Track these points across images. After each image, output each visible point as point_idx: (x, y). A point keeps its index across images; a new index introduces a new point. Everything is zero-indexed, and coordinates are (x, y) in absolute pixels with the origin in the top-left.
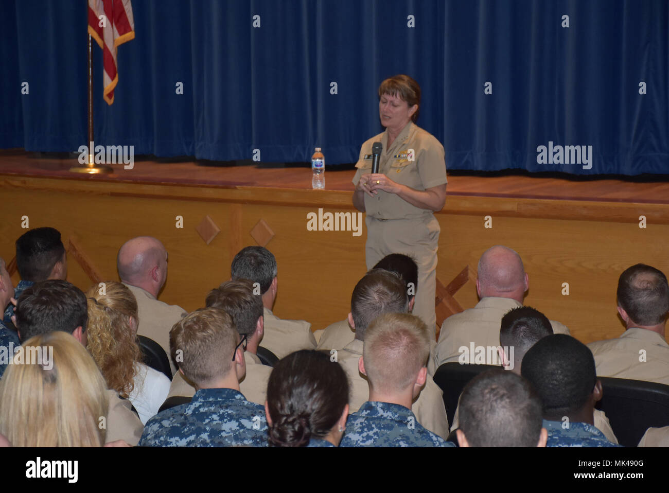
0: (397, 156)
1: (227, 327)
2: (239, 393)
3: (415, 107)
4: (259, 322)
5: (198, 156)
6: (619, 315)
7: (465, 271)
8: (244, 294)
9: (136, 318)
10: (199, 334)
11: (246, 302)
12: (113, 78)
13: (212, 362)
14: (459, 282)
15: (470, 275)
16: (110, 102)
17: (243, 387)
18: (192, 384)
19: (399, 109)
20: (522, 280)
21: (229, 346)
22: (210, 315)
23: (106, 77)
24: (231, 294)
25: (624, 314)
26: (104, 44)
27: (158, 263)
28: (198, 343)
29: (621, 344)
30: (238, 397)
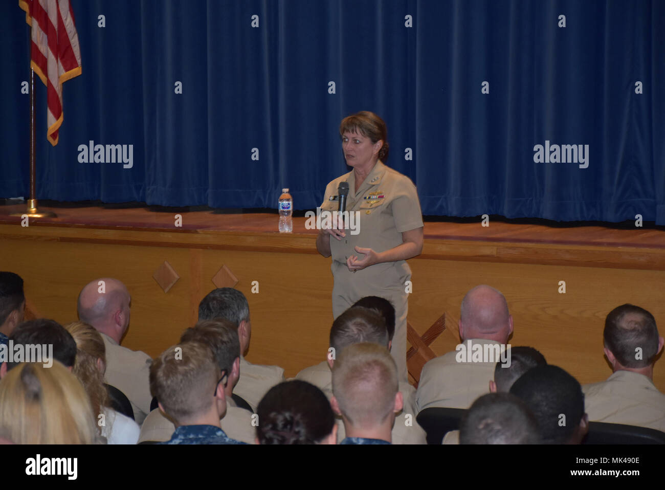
0: (367, 198)
1: (208, 362)
2: (219, 429)
3: (380, 144)
4: (234, 365)
5: (149, 201)
6: (606, 357)
7: (442, 319)
8: (220, 334)
9: (104, 360)
10: (180, 368)
11: (223, 342)
12: (57, 117)
13: (193, 397)
14: (436, 330)
15: (447, 323)
16: (54, 143)
17: (225, 424)
18: (172, 420)
19: (361, 147)
20: (506, 321)
21: (212, 381)
22: (192, 349)
23: (50, 116)
24: (207, 333)
25: (611, 356)
26: (48, 81)
27: (122, 307)
28: (180, 377)
29: (608, 387)
30: (219, 433)
